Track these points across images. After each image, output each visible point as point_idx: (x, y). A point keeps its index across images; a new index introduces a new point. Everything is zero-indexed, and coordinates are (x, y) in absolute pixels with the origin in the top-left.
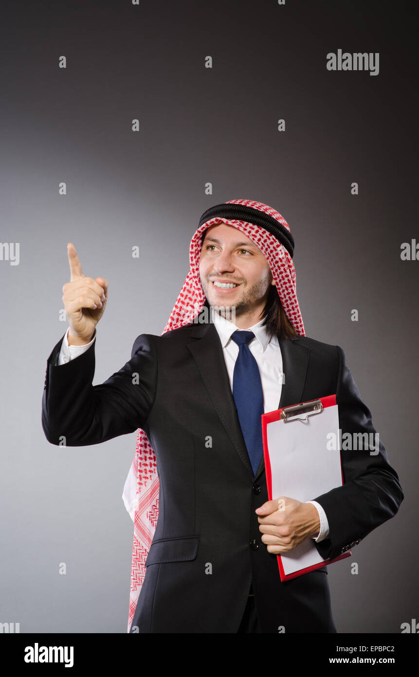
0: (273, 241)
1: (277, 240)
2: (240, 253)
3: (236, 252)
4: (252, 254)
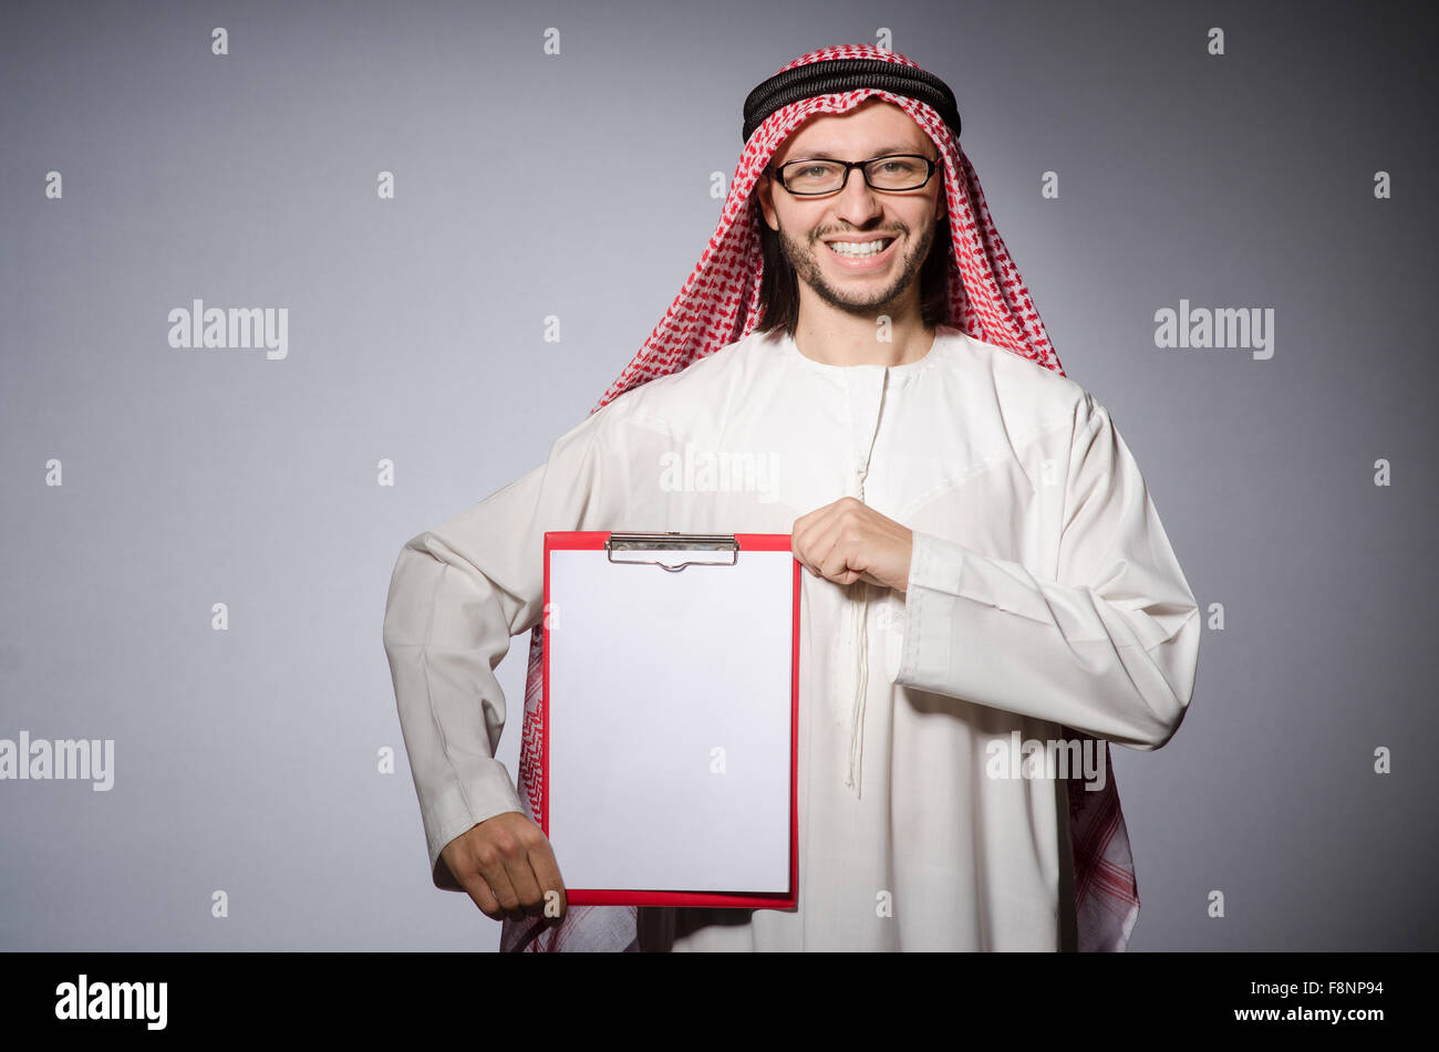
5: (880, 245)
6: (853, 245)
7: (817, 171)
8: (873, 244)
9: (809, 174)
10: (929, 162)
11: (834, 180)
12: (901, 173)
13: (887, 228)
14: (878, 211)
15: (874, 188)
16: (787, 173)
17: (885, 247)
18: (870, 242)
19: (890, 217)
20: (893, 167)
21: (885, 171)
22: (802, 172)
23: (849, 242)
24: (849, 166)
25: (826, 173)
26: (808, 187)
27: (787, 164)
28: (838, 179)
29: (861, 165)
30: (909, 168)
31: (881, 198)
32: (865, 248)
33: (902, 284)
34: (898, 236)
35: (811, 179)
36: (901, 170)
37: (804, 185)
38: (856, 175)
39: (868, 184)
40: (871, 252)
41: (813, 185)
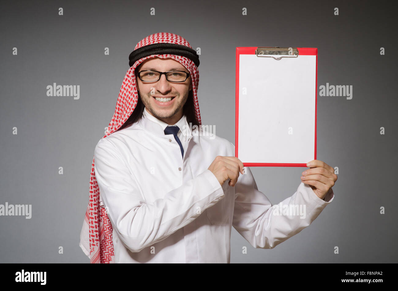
5: (170, 99)
6: (162, 98)
7: (151, 74)
8: (168, 99)
9: (149, 75)
10: (187, 73)
11: (156, 77)
12: (178, 76)
13: (172, 93)
14: (170, 89)
15: (169, 81)
16: (141, 74)
17: (172, 99)
18: (167, 98)
19: (173, 90)
20: (175, 74)
21: (173, 75)
22: (146, 74)
23: (160, 98)
24: (161, 73)
25: (154, 75)
26: (148, 79)
27: (142, 71)
28: (157, 77)
29: (165, 73)
30: (180, 75)
31: (171, 84)
32: (165, 100)
33: (176, 111)
34: (176, 96)
35: (149, 76)
36: (178, 75)
37: (147, 79)
38: (163, 76)
39: (167, 79)
40: (167, 101)
41: (149, 79)
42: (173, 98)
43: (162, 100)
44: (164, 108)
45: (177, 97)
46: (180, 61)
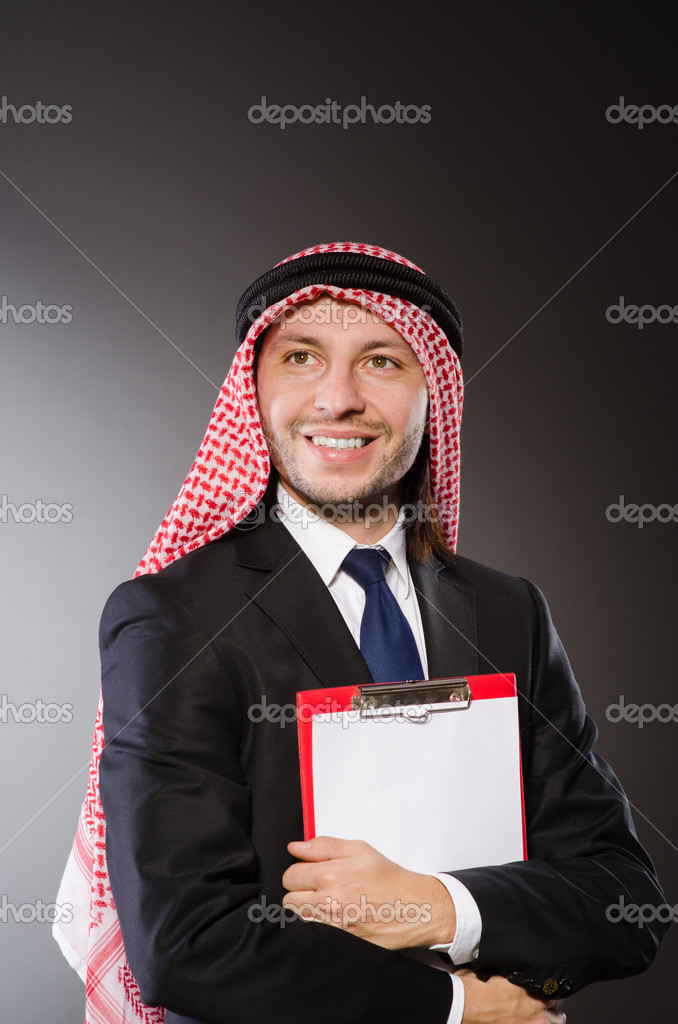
0: (433, 332)
1: (440, 330)
2: (370, 364)
3: (360, 365)
4: (398, 365)
42: (368, 440)
43: (332, 442)
44: (338, 469)
45: (382, 440)
46: (398, 326)
